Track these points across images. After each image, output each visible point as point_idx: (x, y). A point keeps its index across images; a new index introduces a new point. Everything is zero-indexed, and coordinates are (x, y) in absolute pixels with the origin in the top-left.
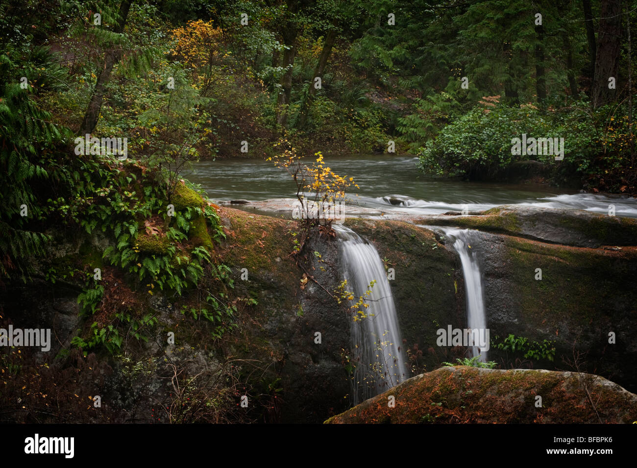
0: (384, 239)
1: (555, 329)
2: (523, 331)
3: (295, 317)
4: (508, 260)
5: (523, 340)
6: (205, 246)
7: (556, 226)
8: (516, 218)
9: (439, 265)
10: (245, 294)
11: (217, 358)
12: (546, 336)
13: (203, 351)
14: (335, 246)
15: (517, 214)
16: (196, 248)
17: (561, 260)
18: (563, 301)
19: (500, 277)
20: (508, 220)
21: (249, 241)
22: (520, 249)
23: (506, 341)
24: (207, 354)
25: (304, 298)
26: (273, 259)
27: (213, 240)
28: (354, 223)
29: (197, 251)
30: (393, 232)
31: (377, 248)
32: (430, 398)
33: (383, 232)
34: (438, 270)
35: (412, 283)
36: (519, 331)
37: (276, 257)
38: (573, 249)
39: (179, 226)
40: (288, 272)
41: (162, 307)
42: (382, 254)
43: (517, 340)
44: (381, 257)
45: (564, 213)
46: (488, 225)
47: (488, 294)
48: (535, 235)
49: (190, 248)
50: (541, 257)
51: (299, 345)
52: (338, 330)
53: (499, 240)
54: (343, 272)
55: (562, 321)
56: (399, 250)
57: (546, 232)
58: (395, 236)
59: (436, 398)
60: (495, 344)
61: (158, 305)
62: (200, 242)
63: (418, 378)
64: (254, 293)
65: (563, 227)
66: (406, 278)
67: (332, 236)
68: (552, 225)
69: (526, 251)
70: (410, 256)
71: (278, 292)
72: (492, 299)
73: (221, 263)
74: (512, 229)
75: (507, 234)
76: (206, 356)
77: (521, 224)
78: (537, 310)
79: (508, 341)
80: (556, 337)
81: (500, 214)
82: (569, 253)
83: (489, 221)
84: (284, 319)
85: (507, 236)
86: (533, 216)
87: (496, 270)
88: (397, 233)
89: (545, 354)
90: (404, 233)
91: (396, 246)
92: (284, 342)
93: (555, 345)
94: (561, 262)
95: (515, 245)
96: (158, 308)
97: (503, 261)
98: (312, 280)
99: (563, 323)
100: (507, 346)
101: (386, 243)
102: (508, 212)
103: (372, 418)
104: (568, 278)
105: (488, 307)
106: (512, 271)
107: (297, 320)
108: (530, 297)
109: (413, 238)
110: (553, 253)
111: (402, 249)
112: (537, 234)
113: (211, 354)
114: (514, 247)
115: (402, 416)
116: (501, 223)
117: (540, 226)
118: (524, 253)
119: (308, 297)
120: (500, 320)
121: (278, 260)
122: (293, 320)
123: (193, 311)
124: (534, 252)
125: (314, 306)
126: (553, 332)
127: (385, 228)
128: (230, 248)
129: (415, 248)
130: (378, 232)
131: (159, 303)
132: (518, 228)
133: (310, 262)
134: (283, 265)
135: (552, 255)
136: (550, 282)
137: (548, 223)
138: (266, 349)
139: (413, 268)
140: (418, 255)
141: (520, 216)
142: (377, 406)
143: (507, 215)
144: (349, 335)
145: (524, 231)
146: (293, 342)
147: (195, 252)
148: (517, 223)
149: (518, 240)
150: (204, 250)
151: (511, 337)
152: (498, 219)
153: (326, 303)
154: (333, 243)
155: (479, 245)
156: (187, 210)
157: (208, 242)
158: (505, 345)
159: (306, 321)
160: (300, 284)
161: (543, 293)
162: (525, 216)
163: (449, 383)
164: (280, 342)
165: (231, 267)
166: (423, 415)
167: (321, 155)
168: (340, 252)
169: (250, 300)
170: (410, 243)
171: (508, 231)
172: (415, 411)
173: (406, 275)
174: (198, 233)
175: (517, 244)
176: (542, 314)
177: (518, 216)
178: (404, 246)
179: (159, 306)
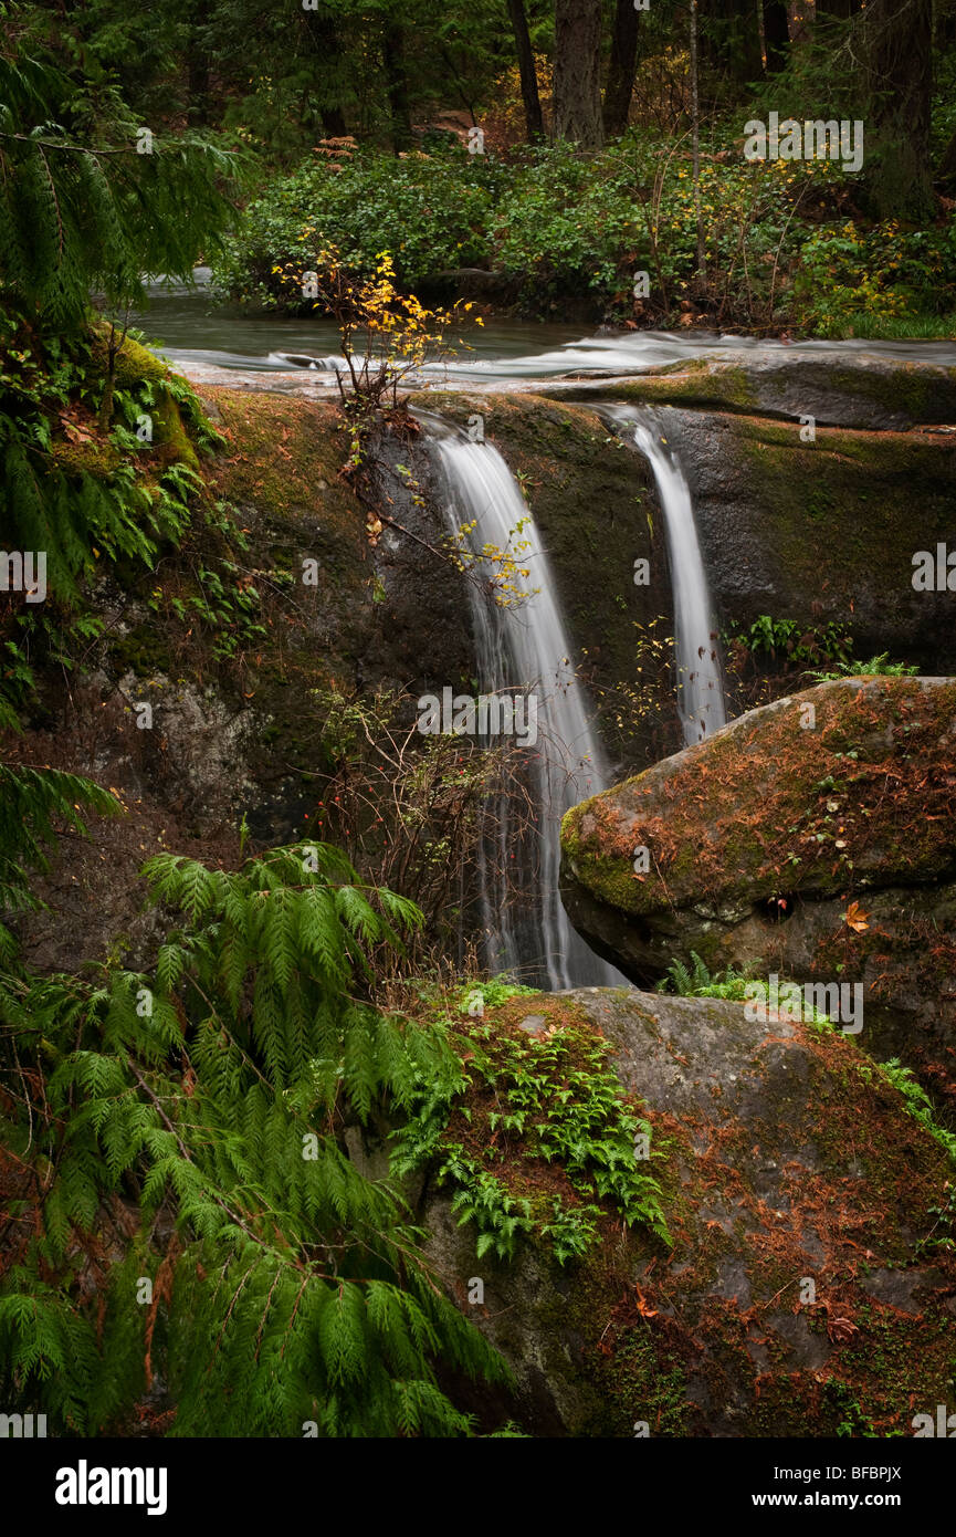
0: (510, 432)
1: (847, 599)
2: (785, 606)
3: (369, 604)
4: (744, 465)
5: (787, 626)
6: (187, 462)
7: (825, 390)
8: (745, 377)
9: (620, 482)
10: (265, 561)
11: (222, 699)
12: (830, 614)
13: (194, 687)
14: (422, 451)
15: (746, 369)
16: (171, 468)
17: (848, 460)
18: (856, 542)
19: (729, 501)
20: (730, 383)
21: (261, 450)
22: (764, 441)
23: (753, 630)
24: (201, 691)
25: (381, 565)
26: (311, 483)
27: (196, 449)
28: (442, 402)
29: (173, 473)
30: (527, 416)
31: (501, 452)
32: (823, 745)
33: (507, 418)
34: (618, 492)
35: (574, 522)
36: (778, 607)
37: (318, 480)
38: (865, 435)
39: (131, 422)
40: (343, 510)
41: (107, 597)
42: (512, 462)
43: (776, 627)
44: (513, 469)
45: (838, 363)
46: (691, 394)
47: (708, 537)
48: (786, 411)
49: (156, 468)
50: (807, 455)
51: (382, 663)
52: (451, 626)
53: (717, 423)
54: (446, 506)
55: (859, 582)
56: (541, 453)
57: (807, 403)
58: (531, 426)
59: (837, 743)
60: (730, 637)
61: (96, 593)
62: (175, 454)
63: (781, 706)
64: (284, 559)
65: (838, 392)
66: (562, 511)
67: (413, 431)
68: (818, 387)
69: (777, 443)
70: (564, 464)
71: (330, 553)
72: (718, 546)
73: (219, 498)
74: (740, 401)
75: (729, 411)
76: (199, 698)
77: (755, 390)
78: (809, 563)
79: (758, 629)
80: (852, 615)
81: (712, 369)
82: (861, 444)
83: (691, 387)
84: (349, 609)
85: (733, 416)
86: (779, 371)
87: (722, 486)
88: (534, 420)
89: (833, 650)
90: (548, 419)
91: (536, 446)
92: (351, 659)
93: (849, 631)
94: (847, 463)
95: (752, 434)
96: (98, 600)
97: (735, 468)
98: (391, 525)
99: (861, 585)
100: (756, 642)
101: (515, 441)
102: (726, 366)
103: (693, 793)
104: (863, 493)
105: (712, 563)
106: (753, 488)
107: (375, 611)
108: (793, 538)
109: (567, 428)
110: (828, 446)
111: (548, 451)
112: (790, 409)
113: (209, 692)
114: (750, 437)
115: (765, 785)
116: (717, 389)
117: (793, 390)
118: (774, 449)
119: (389, 562)
120: (738, 588)
121: (322, 485)
122: (366, 610)
123: (177, 602)
124: (791, 446)
125: (404, 579)
126: (843, 605)
127: (510, 408)
128: (229, 465)
129: (572, 448)
130: (498, 417)
131: (99, 589)
132: (751, 397)
133: (378, 487)
134: (332, 497)
135: (828, 450)
136: (828, 504)
137: (809, 384)
138: (320, 674)
139: (574, 490)
140: (580, 463)
141: (752, 372)
142: (700, 769)
143: (725, 372)
144: (471, 635)
145: (763, 403)
146: (371, 658)
147: (170, 477)
148: (748, 388)
149: (754, 421)
150: (187, 471)
151: (767, 620)
152: (711, 381)
153: (424, 572)
154: (417, 445)
155: (681, 436)
156: (144, 386)
157: (190, 453)
158: (751, 638)
159: (392, 612)
160: (366, 535)
161: (817, 528)
162: (762, 373)
163: (860, 711)
164: (345, 658)
165: (238, 504)
166: (817, 779)
167: (387, 258)
168: (437, 463)
169: (280, 573)
170: (562, 438)
171: (731, 405)
172: (794, 772)
173: (562, 505)
174: (168, 434)
175: (757, 430)
176: (819, 571)
177: (749, 374)
178: (550, 447)
179: (100, 595)
